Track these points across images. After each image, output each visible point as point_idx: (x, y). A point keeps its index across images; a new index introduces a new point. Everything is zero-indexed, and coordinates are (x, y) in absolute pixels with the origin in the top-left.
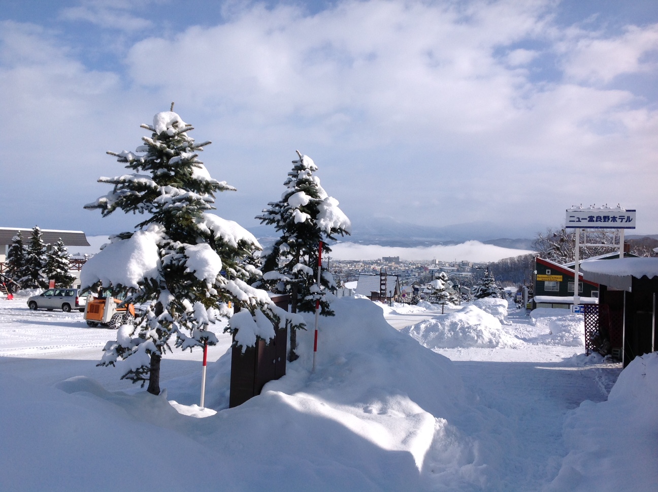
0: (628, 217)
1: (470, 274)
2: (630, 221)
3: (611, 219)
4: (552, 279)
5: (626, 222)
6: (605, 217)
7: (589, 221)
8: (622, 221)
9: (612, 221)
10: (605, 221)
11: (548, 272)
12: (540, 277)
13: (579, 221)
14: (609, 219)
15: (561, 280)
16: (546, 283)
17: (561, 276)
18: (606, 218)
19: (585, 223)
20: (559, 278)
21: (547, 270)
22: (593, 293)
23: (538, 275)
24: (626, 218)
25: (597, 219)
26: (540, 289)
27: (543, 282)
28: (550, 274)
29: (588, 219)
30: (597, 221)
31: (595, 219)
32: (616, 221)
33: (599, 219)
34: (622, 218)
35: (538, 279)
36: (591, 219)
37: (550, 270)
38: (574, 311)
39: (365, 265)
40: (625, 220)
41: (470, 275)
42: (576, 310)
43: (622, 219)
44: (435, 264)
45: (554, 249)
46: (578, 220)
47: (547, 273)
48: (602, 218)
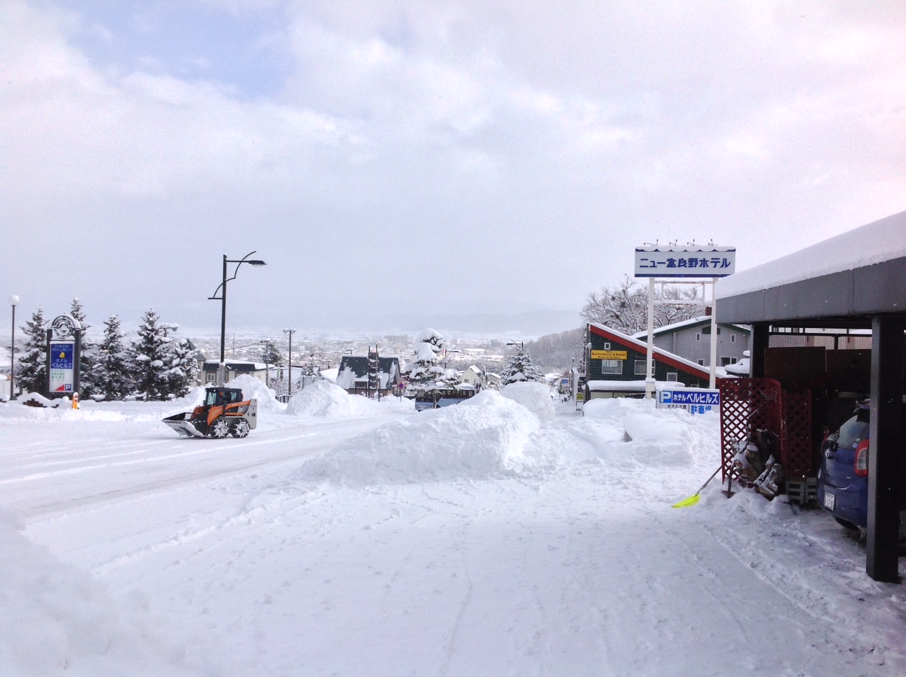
0: (725, 260)
1: (502, 357)
2: (726, 266)
3: (700, 263)
4: (612, 356)
5: (722, 266)
6: (691, 260)
7: (668, 266)
8: (715, 266)
9: (701, 266)
10: (691, 266)
11: (607, 346)
12: (596, 354)
13: (654, 266)
14: (697, 264)
15: (625, 358)
16: (604, 362)
17: (625, 352)
18: (693, 262)
19: (662, 269)
20: (623, 355)
21: (605, 344)
22: (669, 375)
23: (592, 351)
24: (721, 261)
25: (680, 263)
26: (595, 371)
27: (599, 361)
28: (609, 349)
29: (668, 263)
30: (679, 266)
31: (676, 263)
32: (707, 266)
33: (682, 263)
34: (715, 261)
35: (593, 357)
36: (671, 263)
37: (609, 344)
38: (662, 401)
39: (360, 347)
40: (721, 264)
41: (502, 359)
42: (666, 398)
43: (716, 263)
44: (456, 344)
45: (612, 316)
46: (652, 264)
47: (605, 348)
48: (687, 262)
